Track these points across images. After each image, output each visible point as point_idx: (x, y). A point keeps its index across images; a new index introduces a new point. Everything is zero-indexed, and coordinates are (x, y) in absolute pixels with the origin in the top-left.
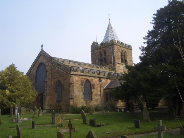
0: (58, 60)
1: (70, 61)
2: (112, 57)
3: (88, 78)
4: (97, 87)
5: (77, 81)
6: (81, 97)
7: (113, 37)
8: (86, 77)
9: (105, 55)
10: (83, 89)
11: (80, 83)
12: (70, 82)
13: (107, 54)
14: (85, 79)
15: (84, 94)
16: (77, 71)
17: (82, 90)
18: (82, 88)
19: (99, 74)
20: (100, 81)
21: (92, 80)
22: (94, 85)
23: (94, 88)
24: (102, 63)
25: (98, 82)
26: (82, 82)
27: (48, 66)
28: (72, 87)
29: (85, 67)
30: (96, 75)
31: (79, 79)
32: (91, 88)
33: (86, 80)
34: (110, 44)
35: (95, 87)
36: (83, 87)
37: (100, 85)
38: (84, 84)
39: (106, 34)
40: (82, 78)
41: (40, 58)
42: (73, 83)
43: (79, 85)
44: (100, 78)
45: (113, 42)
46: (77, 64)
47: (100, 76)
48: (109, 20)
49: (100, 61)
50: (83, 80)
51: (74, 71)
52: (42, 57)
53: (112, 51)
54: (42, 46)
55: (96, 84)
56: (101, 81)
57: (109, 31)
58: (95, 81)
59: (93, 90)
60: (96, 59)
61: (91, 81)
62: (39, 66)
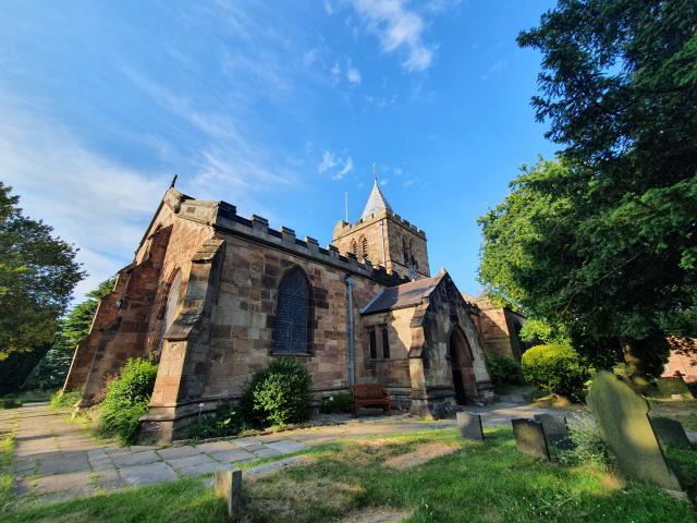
2: (383, 247)
3: (301, 263)
4: (336, 304)
5: (243, 263)
6: (257, 336)
8: (291, 259)
9: (365, 246)
10: (271, 300)
11: (258, 276)
12: (197, 256)
13: (370, 244)
14: (285, 263)
16: (249, 221)
17: (266, 307)
18: (265, 295)
19: (345, 259)
20: (348, 284)
21: (318, 273)
22: (323, 293)
23: (324, 305)
25: (341, 287)
26: (270, 271)
28: (202, 278)
30: (334, 258)
31: (256, 257)
32: (311, 303)
33: (289, 267)
34: (379, 219)
35: (330, 301)
36: (273, 292)
37: (347, 298)
38: (278, 282)
40: (275, 259)
42: (210, 262)
43: (250, 282)
44: (349, 272)
47: (347, 266)
50: (279, 265)
51: (234, 217)
53: (382, 234)
55: (332, 292)
56: (351, 285)
58: (330, 281)
59: (318, 312)
61: (312, 277)
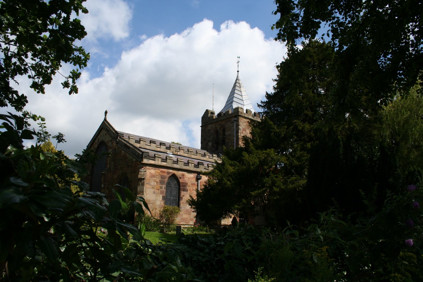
0: (129, 138)
1: (152, 142)
2: (235, 138)
3: (175, 172)
4: (191, 189)
5: (153, 176)
6: (159, 204)
7: (241, 102)
8: (171, 171)
9: (224, 134)
10: (164, 190)
11: (158, 180)
12: (139, 176)
13: (227, 133)
14: (168, 173)
15: (164, 198)
16: (154, 158)
17: (161, 191)
18: (161, 188)
19: (197, 166)
20: (198, 179)
21: (183, 175)
22: (185, 184)
23: (185, 190)
24: (217, 149)
25: (194, 181)
26: (162, 177)
27: (111, 148)
28: (142, 185)
29: (179, 153)
30: (191, 167)
31: (158, 172)
32: (179, 189)
33: (170, 175)
34: (233, 115)
35: (188, 188)
36: (164, 186)
37: (198, 185)
38: (166, 182)
39: (229, 97)
40: (164, 172)
41: (101, 134)
42: (144, 179)
43: (155, 183)
44: (199, 173)
45: (238, 112)
46: (165, 147)
47: (198, 170)
48: (238, 71)
49: (215, 145)
50: (166, 174)
51: (149, 157)
52: (104, 132)
53: (235, 127)
54: (106, 113)
55: (189, 184)
56: (200, 179)
57: (236, 91)
58: (189, 178)
59: (183, 193)
60: (209, 141)
61: (180, 178)
62: (98, 147)
